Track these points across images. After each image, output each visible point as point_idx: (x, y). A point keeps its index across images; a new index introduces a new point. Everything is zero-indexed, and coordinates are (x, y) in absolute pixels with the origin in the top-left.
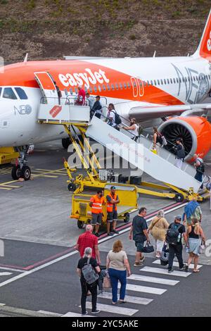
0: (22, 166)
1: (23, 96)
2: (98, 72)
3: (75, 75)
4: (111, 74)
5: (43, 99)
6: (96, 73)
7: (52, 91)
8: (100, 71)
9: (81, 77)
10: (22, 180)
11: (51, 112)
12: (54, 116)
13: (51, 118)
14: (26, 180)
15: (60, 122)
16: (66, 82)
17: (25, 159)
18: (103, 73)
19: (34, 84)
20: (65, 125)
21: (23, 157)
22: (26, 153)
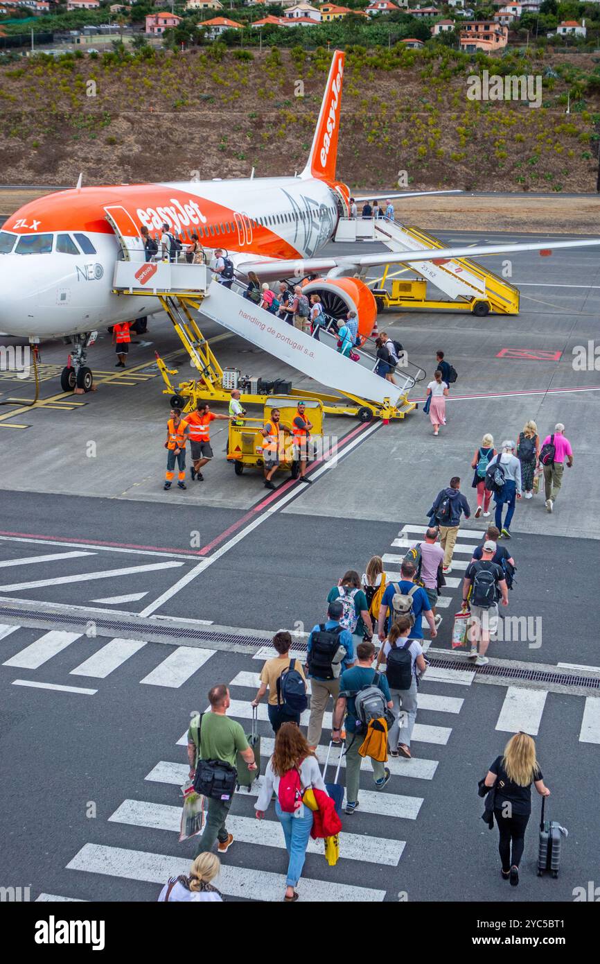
0: (77, 368)
1: (89, 249)
2: (189, 205)
3: (159, 209)
4: (208, 207)
5: (122, 254)
6: (186, 206)
7: (134, 238)
8: (191, 202)
9: (167, 214)
10: (81, 391)
11: (137, 276)
12: (143, 282)
13: (139, 285)
14: (86, 391)
15: (155, 292)
16: (149, 222)
17: (83, 354)
18: (196, 206)
19: (104, 227)
20: (160, 297)
21: (80, 351)
22: (84, 345)
